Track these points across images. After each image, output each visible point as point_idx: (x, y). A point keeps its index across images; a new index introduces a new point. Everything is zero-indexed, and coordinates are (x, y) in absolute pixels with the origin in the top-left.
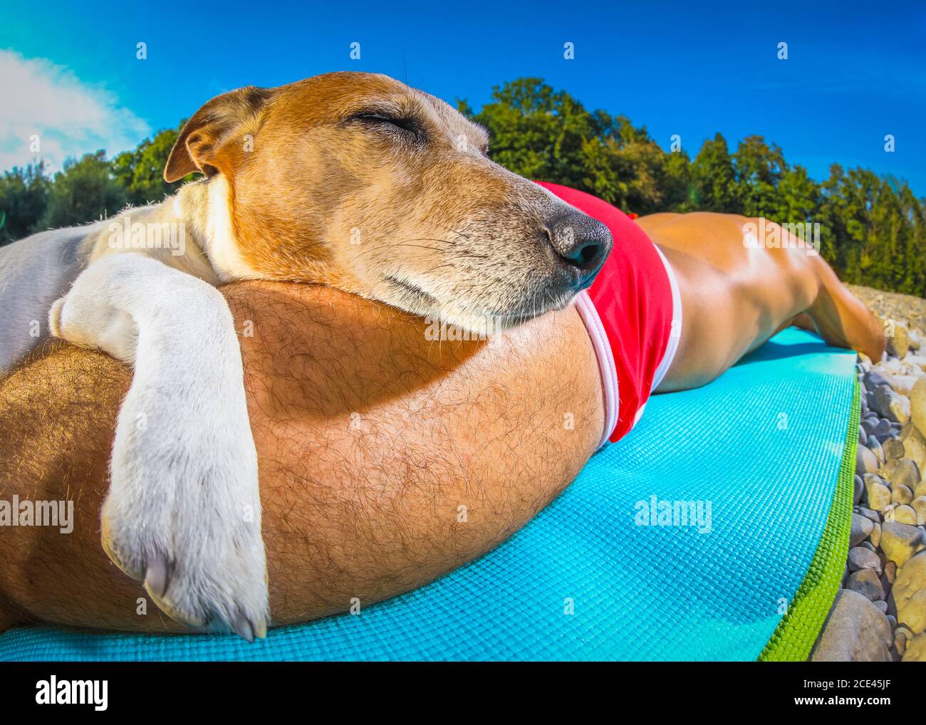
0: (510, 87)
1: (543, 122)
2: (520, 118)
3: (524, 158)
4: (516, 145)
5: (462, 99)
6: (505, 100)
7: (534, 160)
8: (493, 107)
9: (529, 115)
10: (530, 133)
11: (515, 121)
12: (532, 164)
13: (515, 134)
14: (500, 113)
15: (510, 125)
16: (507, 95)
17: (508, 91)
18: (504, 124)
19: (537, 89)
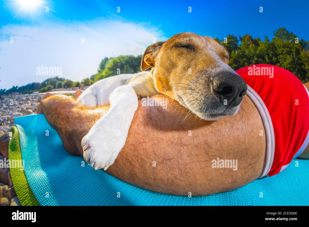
0: (278, 31)
1: (289, 44)
2: (283, 43)
3: (286, 57)
4: (283, 53)
5: (266, 36)
6: (278, 36)
7: (289, 58)
8: (275, 39)
9: (285, 41)
10: (286, 48)
11: (282, 44)
12: (288, 60)
13: (283, 49)
14: (277, 41)
15: (281, 45)
16: (277, 34)
17: (278, 33)
18: (279, 45)
19: (285, 32)
